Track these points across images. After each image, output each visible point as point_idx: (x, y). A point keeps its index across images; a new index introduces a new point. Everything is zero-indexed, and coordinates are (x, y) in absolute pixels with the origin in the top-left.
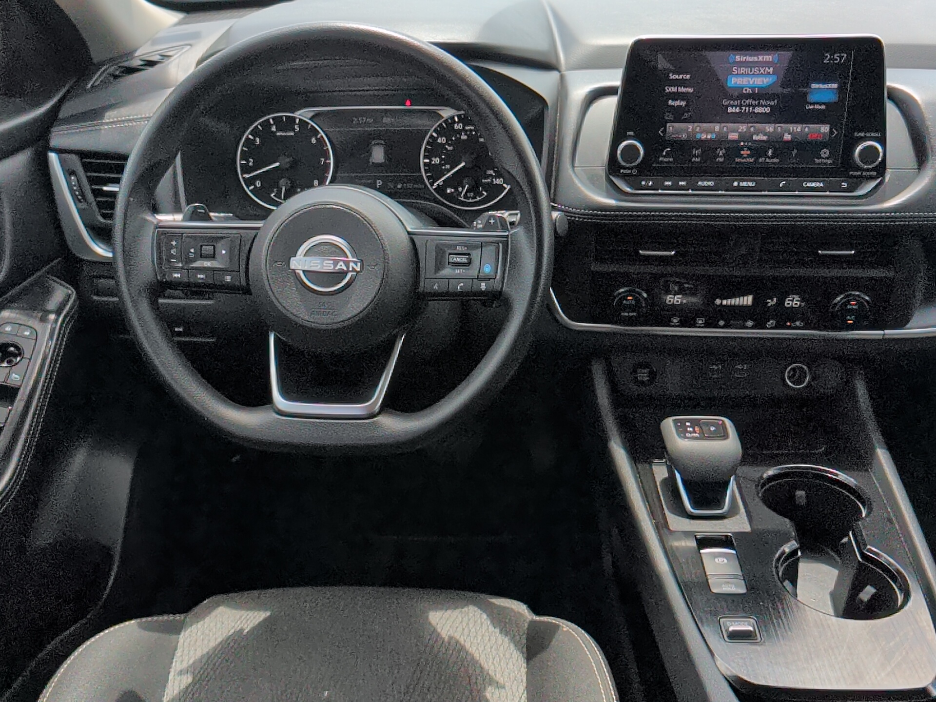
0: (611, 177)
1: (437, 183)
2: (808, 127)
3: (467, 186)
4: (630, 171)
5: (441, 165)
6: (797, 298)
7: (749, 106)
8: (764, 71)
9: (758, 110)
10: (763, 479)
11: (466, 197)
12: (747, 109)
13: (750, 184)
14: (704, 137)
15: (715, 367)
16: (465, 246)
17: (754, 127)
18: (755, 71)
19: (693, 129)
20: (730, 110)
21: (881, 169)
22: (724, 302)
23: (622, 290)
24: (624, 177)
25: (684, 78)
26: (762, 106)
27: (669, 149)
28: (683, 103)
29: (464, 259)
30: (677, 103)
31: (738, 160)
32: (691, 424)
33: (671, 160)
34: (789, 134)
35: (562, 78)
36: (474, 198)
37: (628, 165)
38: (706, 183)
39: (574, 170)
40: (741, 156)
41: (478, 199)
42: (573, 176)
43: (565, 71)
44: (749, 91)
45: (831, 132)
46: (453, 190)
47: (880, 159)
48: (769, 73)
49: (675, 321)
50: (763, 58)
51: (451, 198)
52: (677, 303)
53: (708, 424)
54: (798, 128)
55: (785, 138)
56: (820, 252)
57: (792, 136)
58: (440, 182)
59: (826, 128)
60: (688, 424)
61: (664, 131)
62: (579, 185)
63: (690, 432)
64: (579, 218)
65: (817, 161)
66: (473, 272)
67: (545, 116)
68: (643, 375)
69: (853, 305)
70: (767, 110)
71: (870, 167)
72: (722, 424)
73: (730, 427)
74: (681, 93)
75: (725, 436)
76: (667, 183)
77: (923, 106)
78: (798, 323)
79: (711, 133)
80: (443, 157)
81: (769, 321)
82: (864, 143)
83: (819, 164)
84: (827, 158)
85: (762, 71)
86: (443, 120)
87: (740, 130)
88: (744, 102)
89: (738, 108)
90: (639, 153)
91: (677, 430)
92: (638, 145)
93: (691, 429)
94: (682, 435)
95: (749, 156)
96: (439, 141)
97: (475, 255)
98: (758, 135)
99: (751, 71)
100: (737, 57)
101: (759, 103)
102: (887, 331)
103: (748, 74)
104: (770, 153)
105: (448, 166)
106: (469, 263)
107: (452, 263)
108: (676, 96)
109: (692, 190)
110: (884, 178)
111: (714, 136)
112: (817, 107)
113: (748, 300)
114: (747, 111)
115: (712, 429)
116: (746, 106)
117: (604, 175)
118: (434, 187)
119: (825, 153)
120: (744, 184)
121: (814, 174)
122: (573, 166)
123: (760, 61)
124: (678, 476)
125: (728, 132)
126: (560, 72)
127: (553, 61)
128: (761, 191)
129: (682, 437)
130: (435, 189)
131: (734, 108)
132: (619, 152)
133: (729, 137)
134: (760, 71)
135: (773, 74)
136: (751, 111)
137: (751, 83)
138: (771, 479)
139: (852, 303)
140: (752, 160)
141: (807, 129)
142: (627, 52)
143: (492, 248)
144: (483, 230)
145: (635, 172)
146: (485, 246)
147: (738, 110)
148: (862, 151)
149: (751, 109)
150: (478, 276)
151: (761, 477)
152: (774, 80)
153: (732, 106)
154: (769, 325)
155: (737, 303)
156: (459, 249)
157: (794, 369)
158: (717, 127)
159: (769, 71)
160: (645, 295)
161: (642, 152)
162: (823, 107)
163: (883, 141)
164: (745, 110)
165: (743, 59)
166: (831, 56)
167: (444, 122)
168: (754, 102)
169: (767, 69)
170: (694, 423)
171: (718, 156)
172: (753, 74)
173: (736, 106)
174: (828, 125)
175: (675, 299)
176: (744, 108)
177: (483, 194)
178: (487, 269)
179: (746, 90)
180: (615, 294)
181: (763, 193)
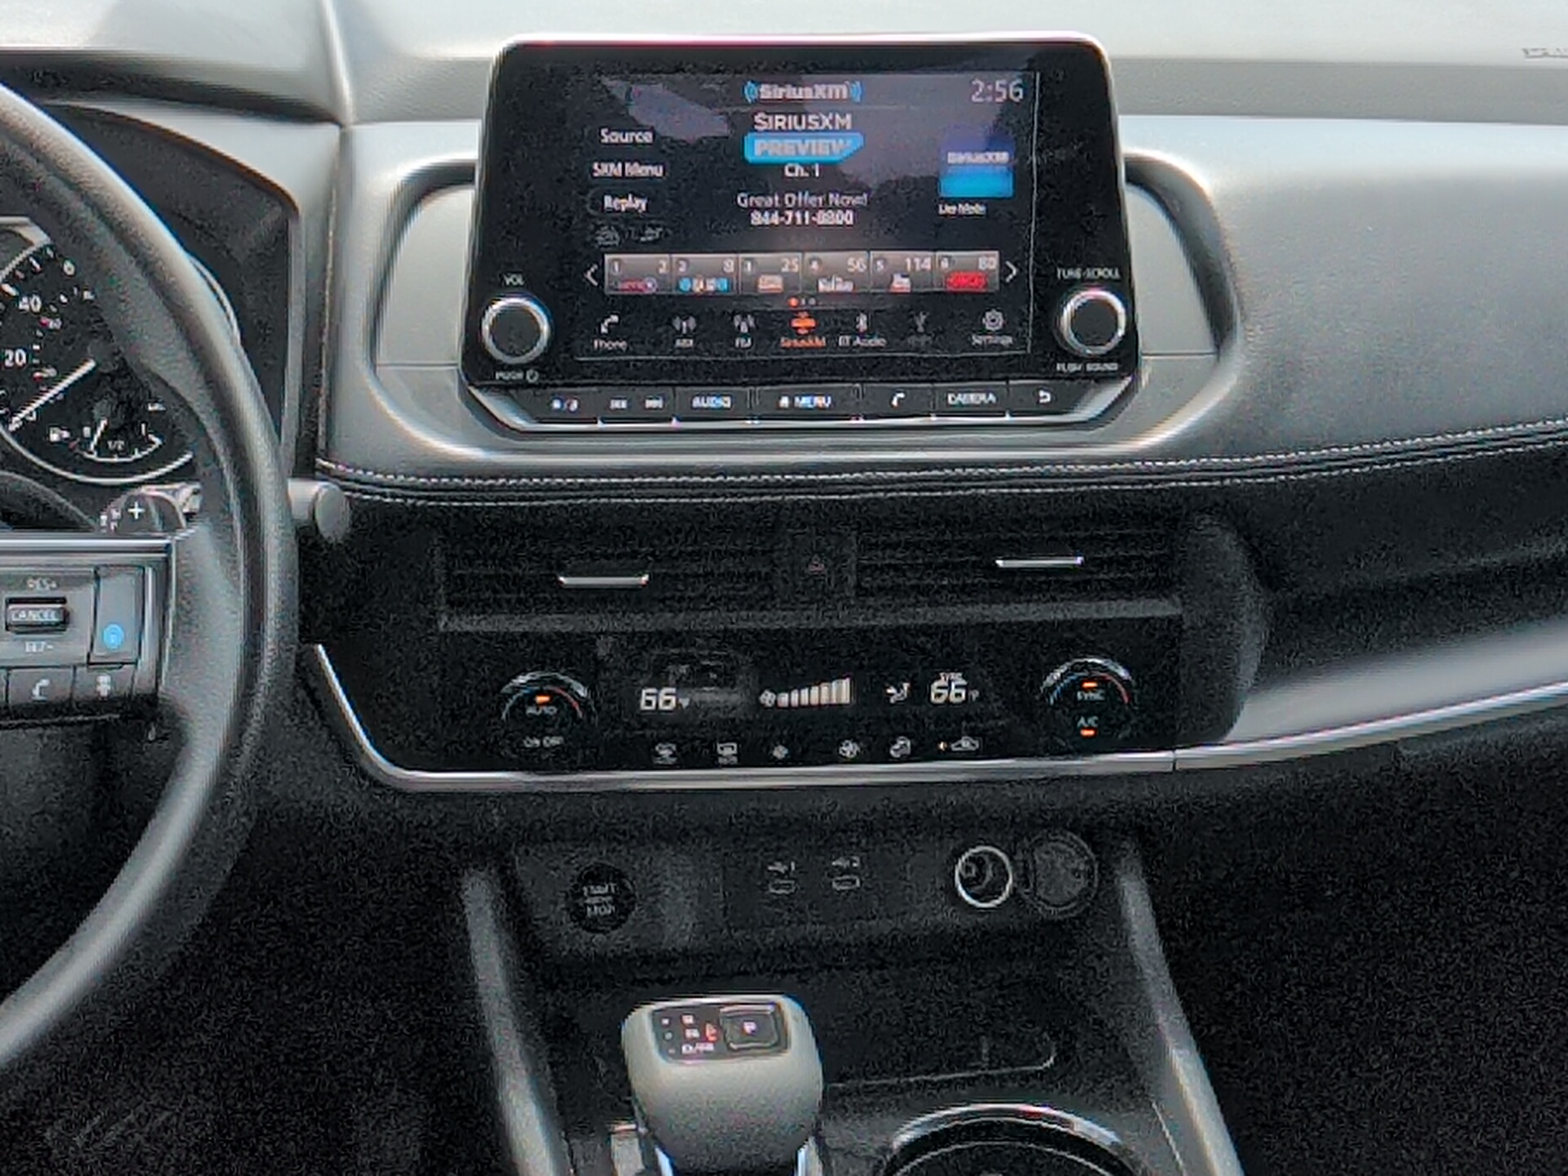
0: (475, 392)
1: (21, 415)
2: (949, 258)
3: (103, 423)
4: (520, 375)
5: (29, 366)
6: (958, 679)
7: (803, 209)
8: (832, 122)
9: (823, 218)
10: (891, 1151)
11: (101, 448)
12: (798, 215)
13: (820, 401)
14: (698, 287)
15: (780, 867)
16: (51, 579)
17: (819, 261)
18: (808, 124)
19: (670, 268)
20: (757, 219)
21: (1127, 356)
22: (784, 699)
23: (522, 680)
24: (505, 389)
25: (638, 140)
26: (835, 208)
27: (615, 318)
28: (640, 204)
29: (49, 614)
30: (627, 203)
31: (785, 342)
32: (695, 1018)
33: (622, 345)
34: (904, 276)
35: (345, 140)
36: (126, 452)
37: (511, 360)
38: (713, 402)
39: (375, 371)
40: (793, 333)
41: (137, 455)
42: (374, 391)
43: (356, 123)
44: (800, 171)
45: (1004, 271)
46: (66, 434)
47: (1121, 332)
48: (843, 128)
49: (665, 753)
50: (826, 92)
51: (62, 455)
52: (667, 708)
53: (738, 1018)
54: (923, 261)
55: (896, 285)
56: (1000, 563)
57: (912, 282)
58: (29, 412)
59: (991, 259)
60: (688, 1020)
61: (599, 276)
62: (391, 412)
63: (693, 1041)
64: (394, 496)
65: (977, 340)
66: (74, 647)
67: (293, 238)
68: (598, 899)
69: (1092, 689)
70: (848, 218)
71: (1103, 350)
72: (773, 1014)
73: (795, 1018)
74: (634, 178)
75: (781, 1044)
76: (615, 404)
77: (1215, 203)
78: (966, 743)
79: (717, 277)
80: (36, 347)
81: (895, 743)
82: (1083, 293)
83: (982, 348)
84: (1001, 333)
85: (826, 122)
86: (33, 249)
87: (785, 269)
88: (790, 200)
89: (776, 214)
90: (538, 332)
91: (659, 1038)
92: (533, 307)
93: (695, 1034)
94: (672, 1051)
95: (812, 332)
96: (24, 305)
97: (80, 600)
98: (830, 280)
99: (800, 123)
100: (764, 88)
101: (827, 200)
102: (1180, 753)
103: (794, 130)
104: (862, 323)
105: (50, 372)
106: (65, 621)
107: (18, 625)
108: (623, 186)
109: (680, 420)
110: (1136, 380)
111: (723, 285)
112: (965, 209)
113: (839, 692)
114: (799, 221)
115: (749, 1027)
116: (795, 209)
117: (454, 386)
118: (12, 428)
119: (993, 320)
120: (804, 402)
121: (975, 370)
122: (373, 364)
123: (821, 100)
124: (664, 1162)
125: (756, 277)
126: (341, 126)
127: (321, 100)
128: (847, 417)
129: (671, 1056)
130: (13, 434)
131: (767, 214)
132: (486, 328)
133: (761, 287)
134: (820, 122)
135: (853, 130)
136: (807, 222)
137: (803, 151)
138: (912, 1149)
139: (1087, 685)
140: (820, 342)
141: (945, 264)
142: (488, 76)
143: (127, 581)
144: (118, 534)
145: (532, 377)
146: (108, 576)
147: (776, 219)
148: (1077, 314)
149: (807, 215)
150: (89, 656)
151: (885, 1150)
152: (859, 145)
153: (762, 210)
154: (896, 750)
155: (814, 701)
156: (36, 589)
157: (977, 860)
158: (729, 262)
159: (843, 122)
160: (582, 692)
161: (545, 328)
162: (979, 209)
163: (1124, 288)
164: (794, 218)
165: (778, 93)
166: (986, 85)
167: (36, 255)
168: (812, 201)
169: (837, 116)
170: (704, 1016)
171: (737, 333)
172: (806, 131)
173: (771, 210)
174: (996, 253)
175: (661, 699)
176: (790, 214)
177: (153, 443)
178: (114, 638)
179: (792, 170)
180: (506, 689)
181: (853, 422)
